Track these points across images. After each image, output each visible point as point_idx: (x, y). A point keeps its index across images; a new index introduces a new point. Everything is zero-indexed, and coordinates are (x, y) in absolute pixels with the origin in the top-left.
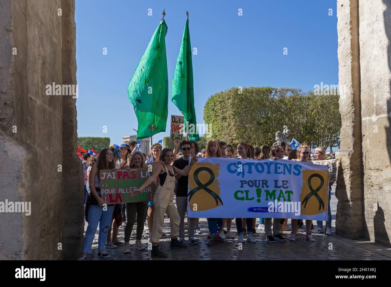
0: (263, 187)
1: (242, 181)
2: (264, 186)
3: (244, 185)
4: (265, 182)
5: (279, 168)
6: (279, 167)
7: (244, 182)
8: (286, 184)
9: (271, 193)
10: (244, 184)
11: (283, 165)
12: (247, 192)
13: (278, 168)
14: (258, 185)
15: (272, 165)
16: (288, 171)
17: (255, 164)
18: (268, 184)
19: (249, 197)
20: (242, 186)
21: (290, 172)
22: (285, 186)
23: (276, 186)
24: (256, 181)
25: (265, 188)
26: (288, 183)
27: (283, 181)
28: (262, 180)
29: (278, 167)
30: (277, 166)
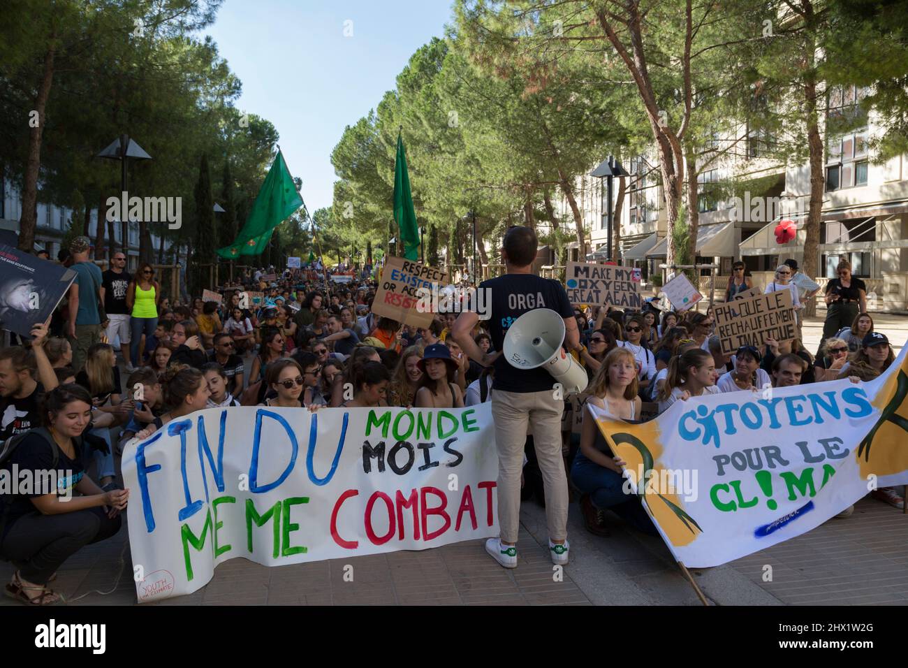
0: (772, 466)
1: (717, 458)
2: (774, 461)
3: (723, 466)
4: (772, 451)
5: (800, 409)
6: (799, 405)
7: (723, 460)
8: (837, 447)
9: (799, 478)
10: (724, 464)
11: (808, 400)
12: (736, 484)
13: (796, 409)
14: (756, 463)
15: (779, 404)
16: (829, 412)
17: (738, 406)
18: (784, 456)
19: (746, 500)
20: (721, 473)
21: (834, 411)
22: (835, 452)
23: (809, 458)
24: (748, 452)
25: (780, 469)
26: (841, 442)
27: (824, 442)
28: (763, 448)
29: (795, 406)
30: (792, 405)
